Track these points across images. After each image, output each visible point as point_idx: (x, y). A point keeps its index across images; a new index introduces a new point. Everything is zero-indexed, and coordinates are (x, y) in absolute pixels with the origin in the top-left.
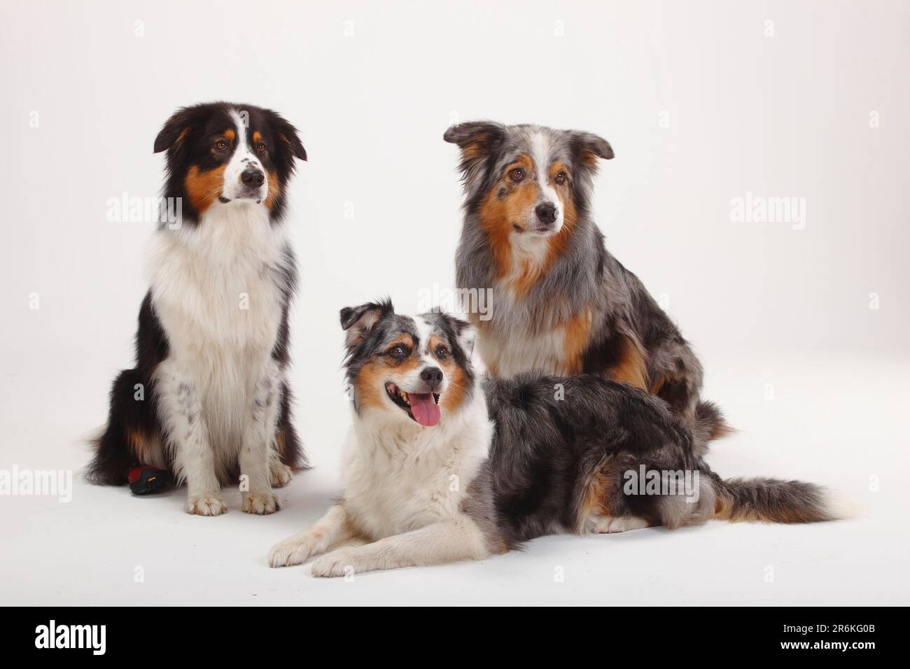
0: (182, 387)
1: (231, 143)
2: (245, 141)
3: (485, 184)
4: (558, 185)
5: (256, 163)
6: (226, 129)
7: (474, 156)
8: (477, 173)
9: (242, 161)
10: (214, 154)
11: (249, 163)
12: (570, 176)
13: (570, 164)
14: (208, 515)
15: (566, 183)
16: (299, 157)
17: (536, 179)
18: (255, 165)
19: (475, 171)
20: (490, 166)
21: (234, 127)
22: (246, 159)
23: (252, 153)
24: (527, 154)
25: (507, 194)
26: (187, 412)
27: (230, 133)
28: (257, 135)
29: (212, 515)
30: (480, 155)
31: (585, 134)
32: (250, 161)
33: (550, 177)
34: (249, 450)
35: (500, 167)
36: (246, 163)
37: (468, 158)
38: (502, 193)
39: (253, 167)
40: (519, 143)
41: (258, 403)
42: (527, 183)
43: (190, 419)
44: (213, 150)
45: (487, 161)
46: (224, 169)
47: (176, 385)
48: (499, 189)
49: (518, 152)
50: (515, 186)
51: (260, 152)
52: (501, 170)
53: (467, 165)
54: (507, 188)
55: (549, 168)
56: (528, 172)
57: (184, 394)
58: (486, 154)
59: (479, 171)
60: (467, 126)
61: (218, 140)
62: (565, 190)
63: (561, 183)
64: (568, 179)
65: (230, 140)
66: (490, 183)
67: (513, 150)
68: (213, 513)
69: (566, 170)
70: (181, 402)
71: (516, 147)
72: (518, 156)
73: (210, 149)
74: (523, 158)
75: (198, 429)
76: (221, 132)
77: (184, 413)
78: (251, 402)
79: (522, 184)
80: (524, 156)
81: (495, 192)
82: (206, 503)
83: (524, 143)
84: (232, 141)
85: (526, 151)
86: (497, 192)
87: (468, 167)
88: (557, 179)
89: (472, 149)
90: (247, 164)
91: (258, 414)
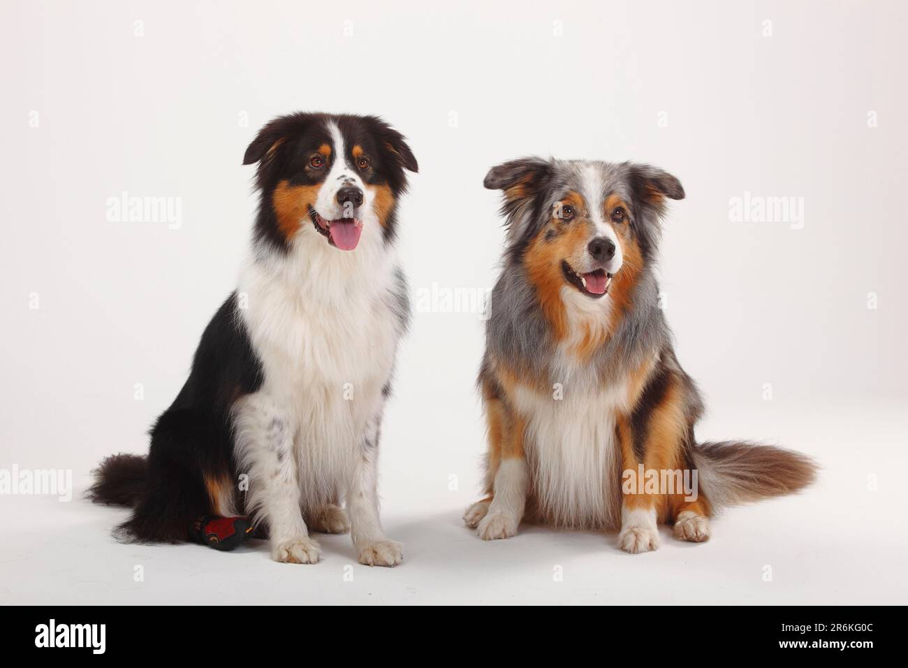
0: (274, 422)
1: (327, 160)
2: (343, 156)
3: (532, 228)
4: (615, 223)
5: (354, 180)
6: (321, 144)
7: (518, 197)
8: (523, 216)
9: (338, 179)
10: (308, 172)
11: (346, 180)
12: (629, 213)
13: (629, 199)
14: (307, 563)
15: (626, 221)
16: (410, 169)
17: (588, 216)
18: (352, 183)
19: (520, 213)
20: (537, 208)
21: (330, 142)
22: (343, 176)
23: (351, 169)
24: (576, 191)
25: (556, 236)
26: (277, 448)
27: (325, 149)
28: (357, 150)
29: (311, 563)
30: (527, 195)
31: (646, 167)
32: (347, 178)
33: (606, 214)
34: (361, 495)
35: (548, 208)
36: (342, 180)
37: (513, 199)
38: (550, 235)
39: (350, 184)
40: (569, 178)
41: (368, 443)
42: (578, 222)
43: (280, 457)
44: (307, 168)
45: (533, 202)
46: (319, 188)
47: (266, 420)
48: (547, 231)
49: (566, 188)
50: (565, 226)
51: (362, 168)
52: (549, 211)
53: (510, 208)
54: (555, 229)
55: (604, 204)
56: (579, 210)
57: (276, 429)
58: (533, 194)
59: (524, 213)
60: (511, 166)
61: (312, 157)
62: (625, 229)
63: (619, 221)
64: (628, 218)
65: (325, 156)
66: (538, 227)
67: (561, 187)
68: (312, 560)
69: (624, 206)
70: (269, 438)
71: (565, 183)
72: (566, 193)
73: (304, 166)
74: (572, 196)
75: (288, 467)
76: (316, 147)
77: (273, 450)
78: (360, 440)
79: (572, 223)
80: (574, 194)
81: (542, 235)
82: (303, 550)
83: (573, 177)
84: (328, 157)
85: (574, 187)
86: (545, 235)
87: (512, 209)
88: (615, 215)
89: (516, 190)
90: (343, 182)
91: (368, 454)
